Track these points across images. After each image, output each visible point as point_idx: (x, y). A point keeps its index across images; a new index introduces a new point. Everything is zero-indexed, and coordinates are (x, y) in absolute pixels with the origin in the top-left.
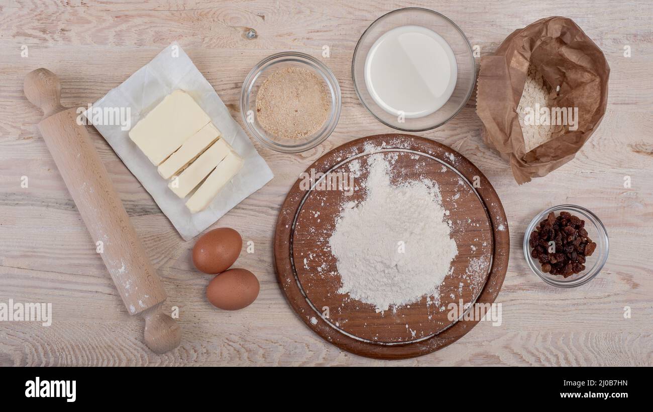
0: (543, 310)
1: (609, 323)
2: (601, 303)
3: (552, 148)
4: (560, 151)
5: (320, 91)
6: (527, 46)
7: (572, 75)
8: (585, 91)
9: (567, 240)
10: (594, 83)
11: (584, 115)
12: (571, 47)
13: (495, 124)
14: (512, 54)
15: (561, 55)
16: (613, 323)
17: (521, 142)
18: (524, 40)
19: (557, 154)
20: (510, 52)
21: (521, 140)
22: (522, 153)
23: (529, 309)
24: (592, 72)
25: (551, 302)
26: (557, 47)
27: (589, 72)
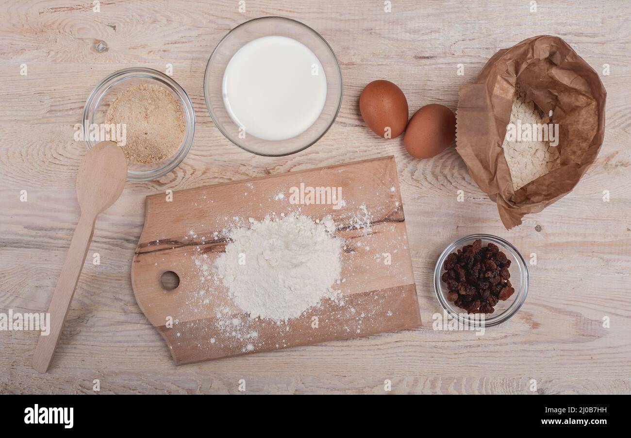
0: (431, 353)
1: (506, 367)
2: (497, 345)
3: (545, 184)
4: (553, 189)
5: (175, 111)
6: (512, 70)
7: (565, 99)
8: (580, 117)
9: (484, 274)
10: (590, 108)
11: (581, 144)
12: (563, 69)
13: (477, 161)
14: (494, 81)
15: (552, 78)
16: (510, 367)
17: (507, 181)
18: (507, 63)
19: (549, 192)
20: (491, 78)
21: (508, 178)
22: (509, 193)
23: (415, 352)
24: (587, 95)
25: (440, 343)
26: (546, 68)
27: (584, 95)
